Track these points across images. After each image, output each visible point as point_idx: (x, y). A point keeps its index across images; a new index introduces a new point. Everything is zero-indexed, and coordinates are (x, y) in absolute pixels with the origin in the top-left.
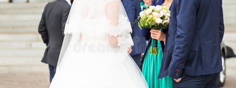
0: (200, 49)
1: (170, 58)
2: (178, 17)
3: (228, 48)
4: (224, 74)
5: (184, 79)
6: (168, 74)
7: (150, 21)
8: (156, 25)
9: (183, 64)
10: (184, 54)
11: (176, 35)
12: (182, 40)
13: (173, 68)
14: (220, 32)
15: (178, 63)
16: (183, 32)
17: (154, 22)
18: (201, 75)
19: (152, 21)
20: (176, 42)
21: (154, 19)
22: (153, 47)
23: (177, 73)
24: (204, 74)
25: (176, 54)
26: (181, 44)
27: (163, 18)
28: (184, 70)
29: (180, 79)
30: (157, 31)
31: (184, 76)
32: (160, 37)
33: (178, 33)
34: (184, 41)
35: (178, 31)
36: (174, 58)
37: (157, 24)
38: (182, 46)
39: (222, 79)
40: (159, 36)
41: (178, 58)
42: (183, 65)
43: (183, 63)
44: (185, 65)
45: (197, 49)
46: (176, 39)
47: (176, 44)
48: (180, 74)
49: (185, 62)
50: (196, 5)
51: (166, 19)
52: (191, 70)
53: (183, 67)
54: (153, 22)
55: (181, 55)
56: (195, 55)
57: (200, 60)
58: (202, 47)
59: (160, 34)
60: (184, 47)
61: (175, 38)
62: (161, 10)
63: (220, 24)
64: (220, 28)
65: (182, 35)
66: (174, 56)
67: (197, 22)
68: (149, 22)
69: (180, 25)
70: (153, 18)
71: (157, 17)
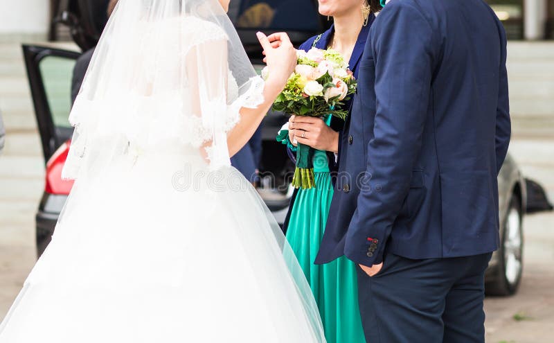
0: (438, 182)
1: (351, 207)
2: (379, 88)
3: (530, 183)
4: (519, 258)
5: (391, 267)
6: (344, 252)
7: (288, 89)
8: (306, 103)
9: (389, 224)
10: (391, 194)
11: (372, 141)
12: (388, 152)
13: (359, 233)
14: (497, 141)
15: (374, 220)
16: (392, 131)
17: (301, 92)
18: (440, 257)
19: (295, 90)
20: (370, 159)
21: (298, 83)
22: (300, 169)
23: (370, 249)
24: (447, 255)
25: (370, 192)
26: (383, 165)
27: (324, 81)
28: (389, 240)
29: (378, 268)
30: (309, 119)
31: (391, 260)
32: (319, 140)
33: (378, 134)
34: (395, 157)
35: (377, 127)
36: (364, 207)
37: (308, 98)
38: (386, 170)
39: (511, 275)
40: (316, 136)
41: (374, 205)
42: (389, 226)
43: (387, 219)
44: (395, 226)
45: (428, 183)
46: (372, 152)
47: (369, 164)
48: (379, 252)
49: (394, 217)
50: (430, 54)
51: (335, 84)
52: (408, 243)
53: (388, 233)
54: (298, 91)
55: (384, 197)
56: (424, 200)
57: (437, 214)
58: (443, 176)
59: (319, 130)
60: (393, 173)
61: (369, 148)
62: (322, 60)
63: (498, 117)
64: (498, 128)
65: (390, 140)
66: (365, 200)
67: (432, 106)
68: (286, 92)
69: (384, 110)
70: (295, 79)
71: (309, 79)
